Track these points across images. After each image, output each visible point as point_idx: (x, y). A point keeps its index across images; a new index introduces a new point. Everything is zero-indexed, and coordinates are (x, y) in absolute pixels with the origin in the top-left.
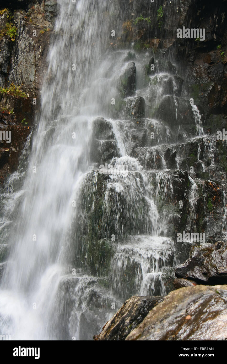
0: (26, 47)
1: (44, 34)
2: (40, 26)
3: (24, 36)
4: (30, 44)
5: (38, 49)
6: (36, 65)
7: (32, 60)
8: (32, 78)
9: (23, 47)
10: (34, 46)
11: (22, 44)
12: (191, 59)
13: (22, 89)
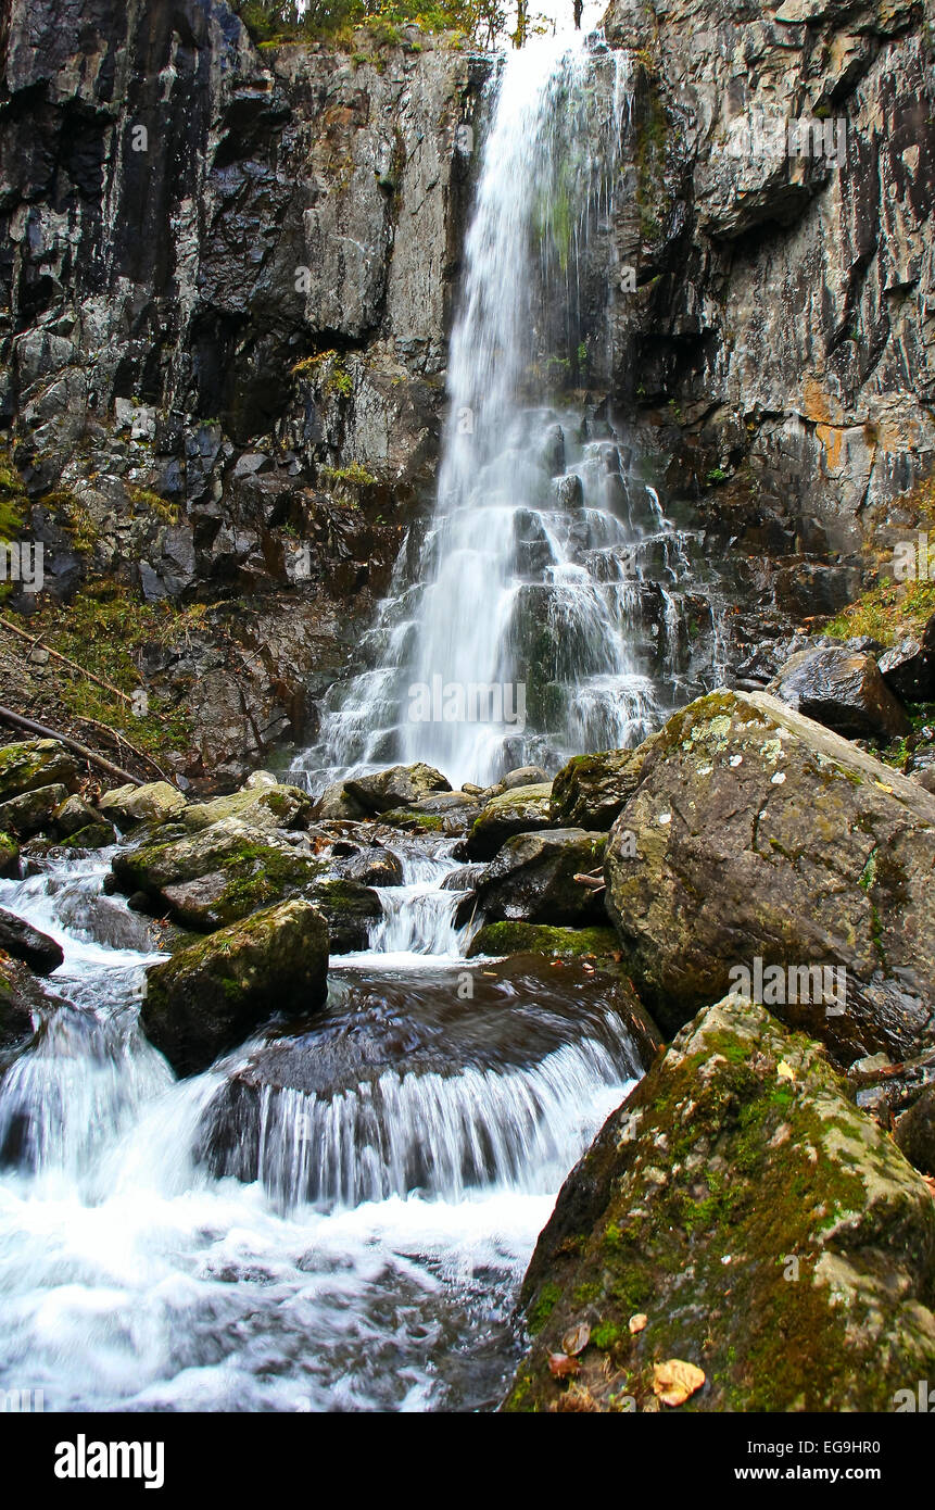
0: (369, 405)
1: (398, 386)
2: (389, 373)
3: (365, 388)
4: (376, 400)
5: (391, 407)
6: (389, 433)
7: (382, 426)
8: (383, 452)
9: (365, 405)
10: (384, 404)
11: (361, 401)
12: (632, 419)
13: (365, 469)
